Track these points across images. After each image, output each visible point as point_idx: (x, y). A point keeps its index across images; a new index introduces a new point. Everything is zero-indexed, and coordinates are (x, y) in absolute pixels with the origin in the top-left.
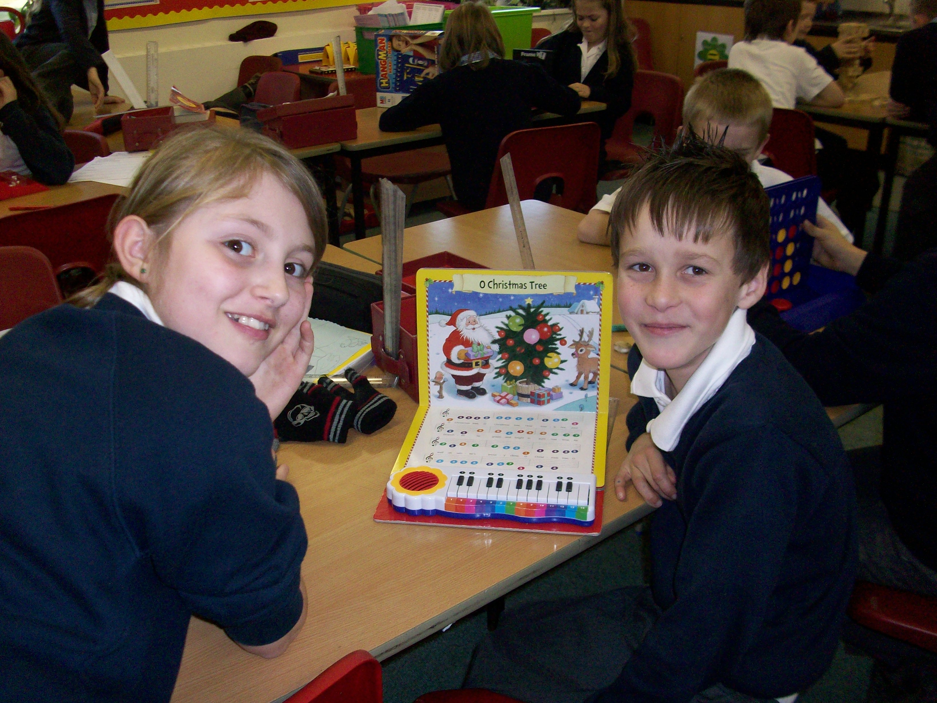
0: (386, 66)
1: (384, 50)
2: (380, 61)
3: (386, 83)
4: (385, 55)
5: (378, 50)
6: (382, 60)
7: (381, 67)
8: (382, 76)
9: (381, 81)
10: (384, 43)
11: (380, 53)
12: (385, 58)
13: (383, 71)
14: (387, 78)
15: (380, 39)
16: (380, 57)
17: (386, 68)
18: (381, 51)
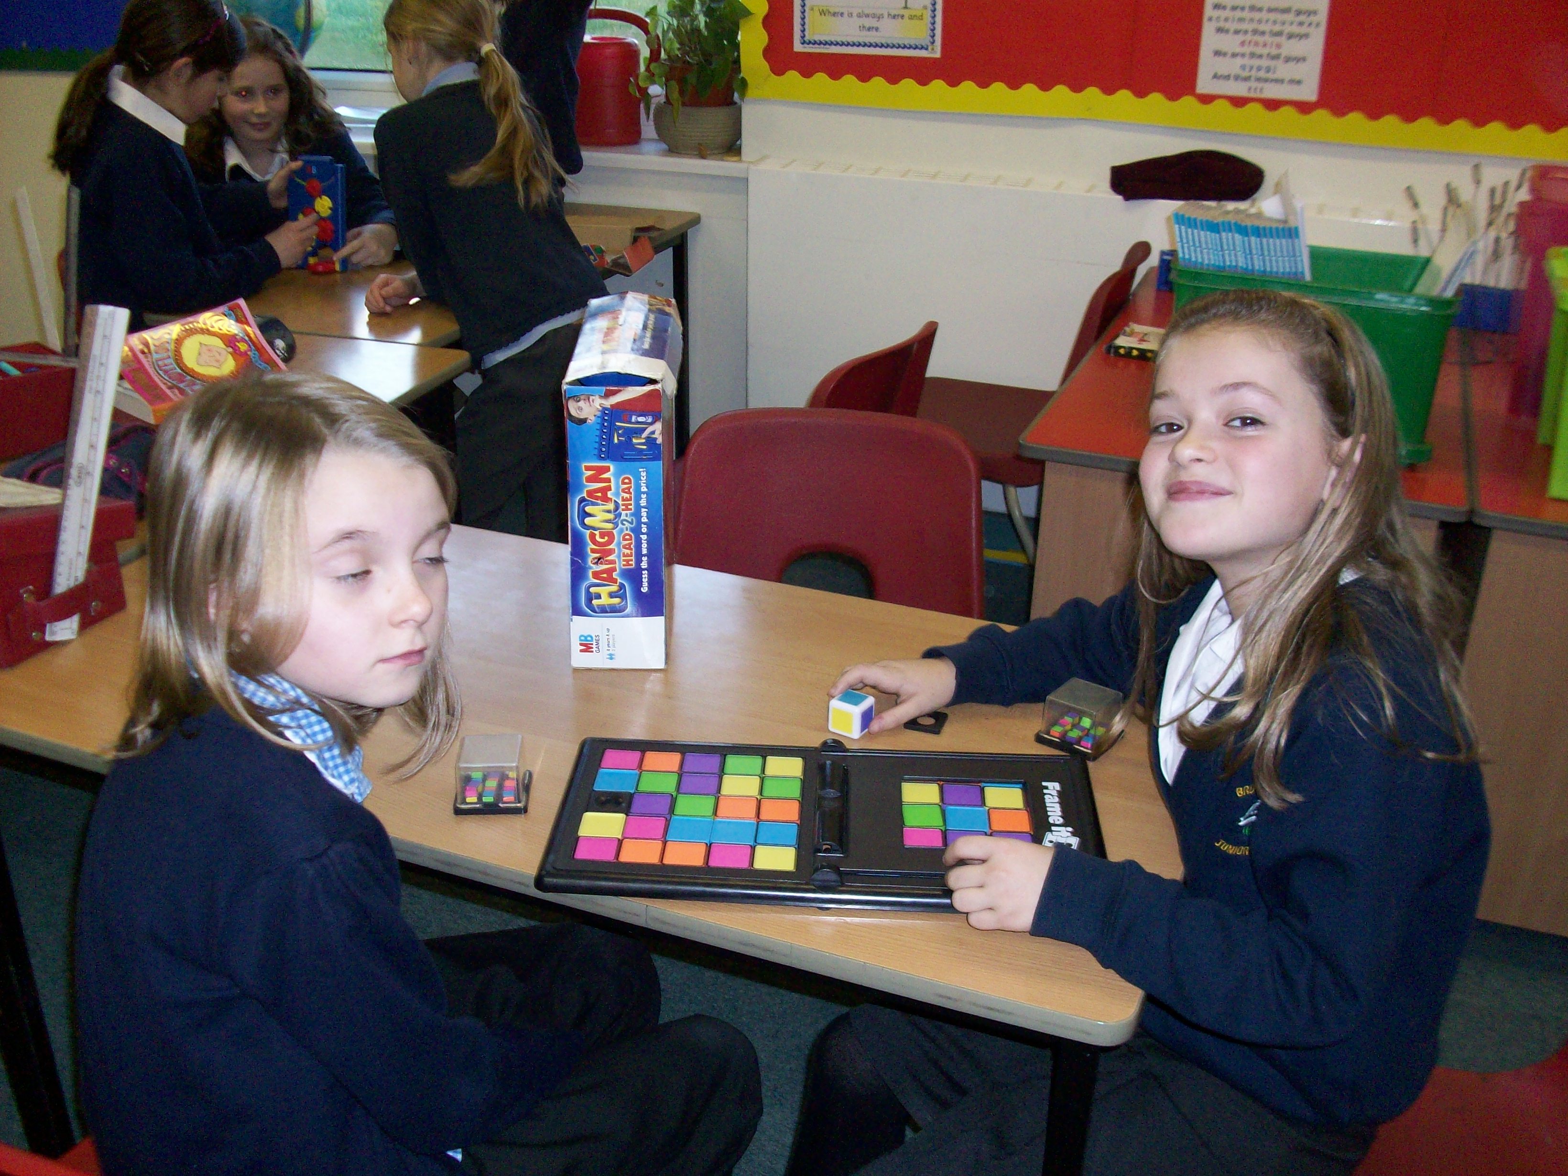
0: (611, 547)
1: (606, 499)
2: (588, 532)
3: (612, 595)
4: (611, 516)
5: (582, 500)
6: (594, 529)
7: (593, 551)
8: (596, 575)
9: (592, 590)
10: (608, 480)
11: (588, 509)
12: (610, 526)
13: (598, 561)
14: (615, 581)
15: (588, 468)
16: (588, 521)
17: (611, 552)
18: (594, 504)
